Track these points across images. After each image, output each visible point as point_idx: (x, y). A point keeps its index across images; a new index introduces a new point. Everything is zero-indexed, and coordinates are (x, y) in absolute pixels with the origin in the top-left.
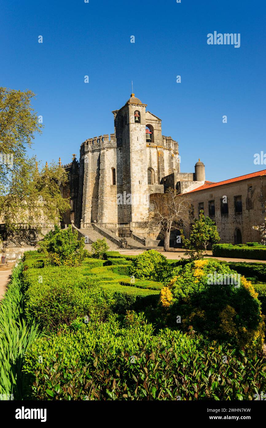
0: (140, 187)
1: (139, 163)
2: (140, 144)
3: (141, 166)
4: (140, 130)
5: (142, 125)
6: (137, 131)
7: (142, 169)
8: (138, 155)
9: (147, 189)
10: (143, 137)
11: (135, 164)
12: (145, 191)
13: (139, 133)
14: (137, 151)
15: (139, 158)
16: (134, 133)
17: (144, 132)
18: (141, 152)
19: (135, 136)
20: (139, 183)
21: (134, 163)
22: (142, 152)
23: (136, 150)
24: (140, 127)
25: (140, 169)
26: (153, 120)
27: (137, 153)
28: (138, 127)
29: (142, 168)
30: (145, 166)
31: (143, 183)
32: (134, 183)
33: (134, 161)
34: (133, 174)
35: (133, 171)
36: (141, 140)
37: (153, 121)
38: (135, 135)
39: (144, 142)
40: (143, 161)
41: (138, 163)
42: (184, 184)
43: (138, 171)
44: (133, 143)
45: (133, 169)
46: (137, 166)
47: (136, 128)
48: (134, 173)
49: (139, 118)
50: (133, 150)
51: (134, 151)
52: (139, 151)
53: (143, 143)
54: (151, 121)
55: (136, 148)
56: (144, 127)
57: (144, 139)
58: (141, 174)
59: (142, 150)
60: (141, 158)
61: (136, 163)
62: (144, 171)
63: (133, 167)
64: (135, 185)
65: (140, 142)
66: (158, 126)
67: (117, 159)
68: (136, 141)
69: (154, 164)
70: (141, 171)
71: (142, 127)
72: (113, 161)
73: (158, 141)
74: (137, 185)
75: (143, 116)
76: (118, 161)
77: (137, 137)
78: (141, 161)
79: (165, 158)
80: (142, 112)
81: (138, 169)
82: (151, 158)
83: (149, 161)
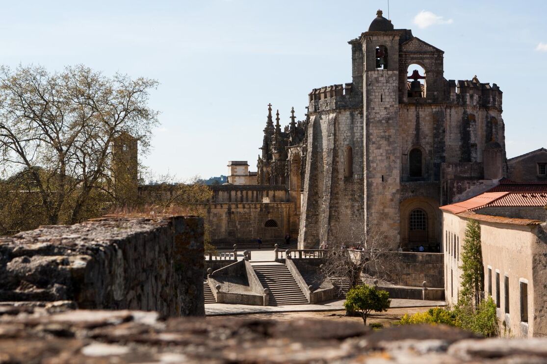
0: (384, 188)
1: (384, 143)
2: (386, 108)
3: (387, 148)
4: (387, 82)
5: (391, 72)
6: (380, 84)
7: (389, 153)
8: (381, 128)
9: (398, 190)
10: (392, 94)
11: (374, 145)
12: (393, 193)
13: (384, 88)
14: (380, 121)
15: (382, 134)
16: (374, 88)
17: (394, 84)
18: (387, 122)
19: (377, 94)
20: (383, 180)
21: (374, 143)
22: (390, 121)
24: (387, 76)
25: (384, 154)
26: (426, 54)
27: (379, 125)
29: (389, 152)
30: (395, 149)
31: (390, 181)
32: (373, 180)
33: (374, 140)
34: (371, 164)
35: (371, 158)
36: (387, 100)
37: (425, 56)
38: (376, 91)
39: (393, 103)
40: (391, 140)
41: (381, 142)
42: (455, 185)
43: (380, 158)
44: (372, 106)
45: (370, 155)
46: (380, 149)
47: (378, 78)
49: (386, 59)
50: (371, 120)
51: (372, 122)
52: (383, 121)
53: (392, 106)
55: (378, 116)
56: (395, 75)
57: (394, 97)
58: (386, 164)
59: (389, 119)
60: (387, 134)
61: (376, 144)
62: (392, 158)
63: (370, 151)
64: (375, 185)
65: (386, 103)
66: (435, 63)
67: (355, 131)
68: (377, 103)
69: (425, 138)
70: (387, 158)
71: (391, 76)
72: (349, 134)
73: (435, 93)
74: (377, 184)
75: (394, 54)
76: (356, 134)
77: (380, 94)
78: (387, 139)
79: (454, 124)
80: (392, 47)
81: (381, 155)
82: (419, 126)
83: (415, 132)
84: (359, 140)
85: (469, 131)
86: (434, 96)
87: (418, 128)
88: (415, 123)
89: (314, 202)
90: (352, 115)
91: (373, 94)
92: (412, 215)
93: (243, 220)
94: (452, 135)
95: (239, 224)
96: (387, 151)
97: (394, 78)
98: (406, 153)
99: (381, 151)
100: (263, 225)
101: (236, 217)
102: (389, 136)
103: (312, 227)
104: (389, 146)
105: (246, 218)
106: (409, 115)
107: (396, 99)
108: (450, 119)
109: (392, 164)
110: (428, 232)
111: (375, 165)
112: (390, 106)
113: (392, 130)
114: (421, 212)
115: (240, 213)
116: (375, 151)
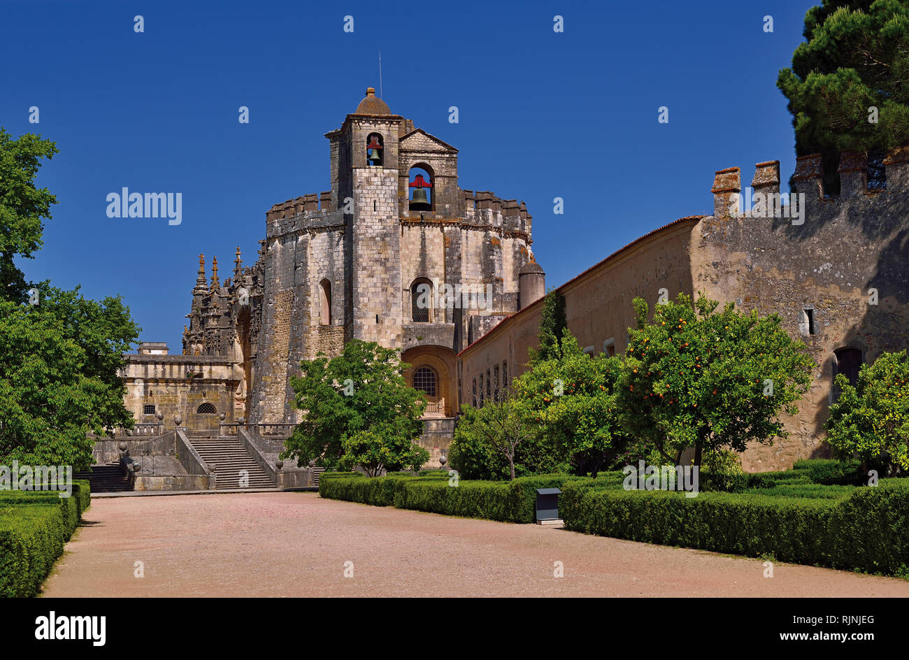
0: (379, 332)
1: (378, 269)
2: (381, 220)
3: (383, 276)
4: (383, 184)
5: (386, 171)
6: (372, 187)
7: (385, 284)
8: (374, 248)
9: (398, 336)
10: (389, 201)
11: (365, 272)
12: (392, 340)
13: (378, 192)
14: (373, 238)
15: (377, 256)
16: (365, 191)
17: (393, 188)
18: (383, 240)
19: (368, 200)
20: (377, 322)
21: (364, 269)
22: (387, 239)
23: (368, 235)
24: (382, 175)
25: (379, 285)
26: (434, 152)
27: (371, 243)
28: (376, 176)
29: (386, 281)
30: (394, 277)
31: (387, 322)
32: (363, 321)
33: (364, 264)
34: (361, 299)
35: (360, 290)
36: (383, 209)
37: (432, 155)
38: (367, 196)
39: (392, 213)
40: (389, 265)
41: (374, 268)
42: (482, 322)
43: (373, 290)
44: (362, 217)
45: (359, 286)
46: (373, 277)
47: (370, 177)
48: (363, 295)
49: (380, 152)
50: (361, 237)
51: (362, 240)
52: (377, 238)
53: (391, 217)
54: (427, 154)
55: (370, 231)
56: (394, 175)
57: (392, 205)
58: (382, 298)
59: (386, 235)
60: (383, 256)
61: (368, 270)
62: (391, 290)
63: (359, 280)
64: (366, 327)
65: (381, 214)
66: (447, 166)
67: (335, 258)
68: (369, 213)
69: (433, 267)
70: (383, 290)
71: (388, 176)
72: (326, 263)
73: (447, 206)
74: (369, 326)
75: (392, 146)
76: (336, 263)
77: (373, 200)
78: (383, 263)
79: (472, 251)
80: (389, 136)
81: (375, 285)
82: (425, 251)
83: (419, 259)
84: (341, 270)
85: (492, 261)
86: (445, 209)
87: (423, 253)
88: (420, 247)
89: (274, 364)
90: (331, 237)
91: (364, 200)
92: (416, 375)
93: (166, 402)
94: (469, 265)
95: (159, 409)
96: (383, 279)
97: (392, 179)
98: (408, 288)
99: (375, 280)
100: (195, 411)
101: (156, 401)
102: (385, 259)
103: (270, 400)
104: (386, 273)
105: (171, 400)
106: (412, 236)
107: (395, 208)
108: (467, 243)
109: (391, 299)
111: (366, 300)
112: (387, 218)
113: (389, 252)
114: (429, 370)
115: (161, 393)
116: (367, 280)
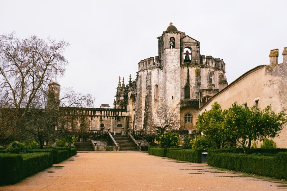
0: (173, 102)
1: (173, 81)
2: (174, 65)
3: (175, 84)
4: (175, 54)
5: (176, 49)
6: (171, 55)
8: (172, 75)
9: (179, 103)
10: (177, 59)
12: (177, 104)
14: (172, 71)
15: (173, 77)
16: (169, 56)
17: (178, 55)
18: (175, 72)
19: (170, 59)
20: (172, 98)
21: (168, 81)
22: (176, 72)
23: (170, 70)
24: (175, 51)
25: (173, 86)
26: (192, 43)
27: (171, 73)
28: (172, 51)
30: (178, 84)
31: (176, 98)
32: (168, 98)
33: (168, 80)
34: (167, 91)
35: (167, 88)
37: (191, 44)
39: (178, 63)
40: (176, 80)
41: (172, 81)
42: (206, 99)
43: (171, 88)
44: (168, 65)
46: (171, 84)
47: (170, 52)
48: (168, 90)
49: (174, 43)
51: (168, 72)
53: (177, 65)
54: (190, 44)
55: (170, 69)
56: (178, 51)
58: (174, 91)
59: (175, 70)
60: (174, 77)
61: (170, 82)
62: (177, 88)
63: (167, 85)
64: (169, 100)
65: (174, 63)
66: (196, 47)
67: (159, 78)
68: (170, 63)
69: (191, 81)
70: (174, 88)
71: (177, 51)
72: (157, 79)
73: (196, 61)
74: (170, 100)
75: (178, 41)
76: (160, 79)
77: (171, 59)
78: (175, 79)
79: (204, 75)
80: (177, 38)
81: (172, 87)
82: (189, 75)
83: (187, 78)
84: (161, 82)
85: (211, 79)
86: (196, 62)
87: (188, 76)
88: (187, 74)
89: (140, 112)
90: (158, 71)
91: (168, 59)
92: (185, 116)
93: (107, 123)
94: (203, 80)
95: (105, 125)
96: (174, 85)
97: (178, 52)
98: (183, 87)
99: (172, 85)
100: (116, 126)
101: (104, 122)
102: (175, 78)
103: (139, 123)
104: (175, 83)
105: (109, 123)
106: (184, 70)
107: (179, 61)
108: (203, 73)
109: (177, 91)
110: (193, 124)
111: (169, 91)
112: (176, 65)
113: (177, 76)
114: (190, 114)
115: (106, 120)
116: (169, 85)
